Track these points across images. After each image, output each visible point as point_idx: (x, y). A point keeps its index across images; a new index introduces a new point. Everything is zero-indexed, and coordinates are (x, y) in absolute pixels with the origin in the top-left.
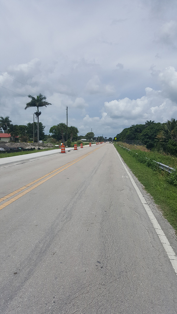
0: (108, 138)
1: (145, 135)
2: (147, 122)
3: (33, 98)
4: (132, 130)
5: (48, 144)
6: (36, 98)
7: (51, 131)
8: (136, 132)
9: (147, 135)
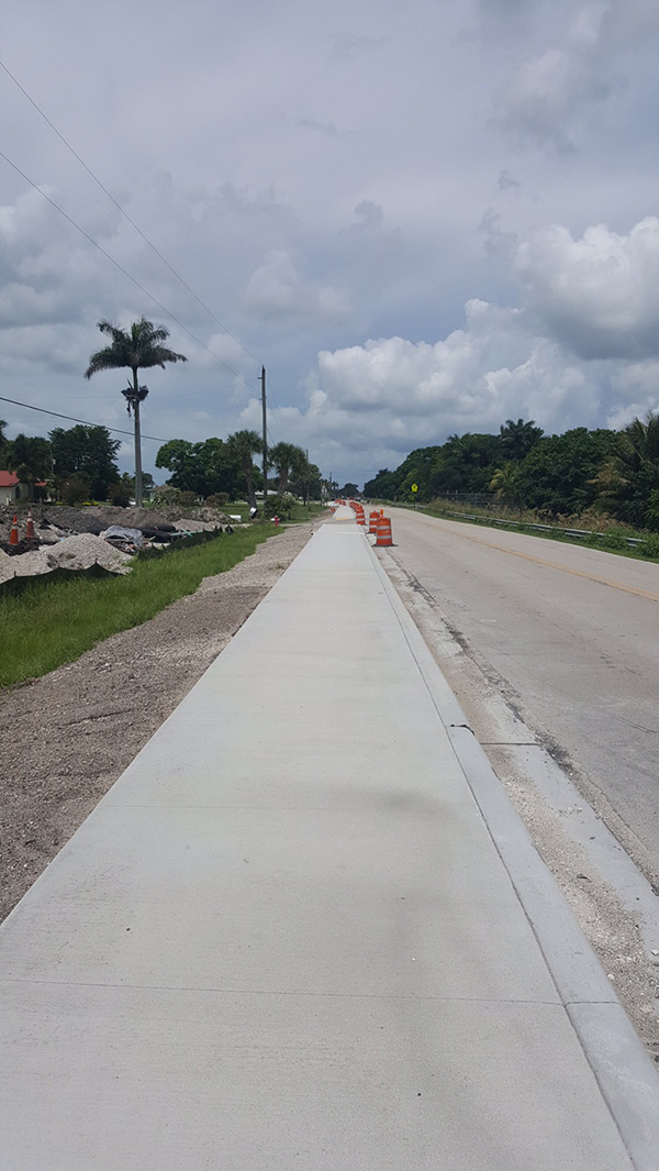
0: (341, 487)
1: (536, 474)
2: (506, 426)
3: (118, 335)
4: (451, 454)
5: (206, 511)
6: (128, 332)
7: (162, 461)
8: (465, 463)
9: (543, 472)
